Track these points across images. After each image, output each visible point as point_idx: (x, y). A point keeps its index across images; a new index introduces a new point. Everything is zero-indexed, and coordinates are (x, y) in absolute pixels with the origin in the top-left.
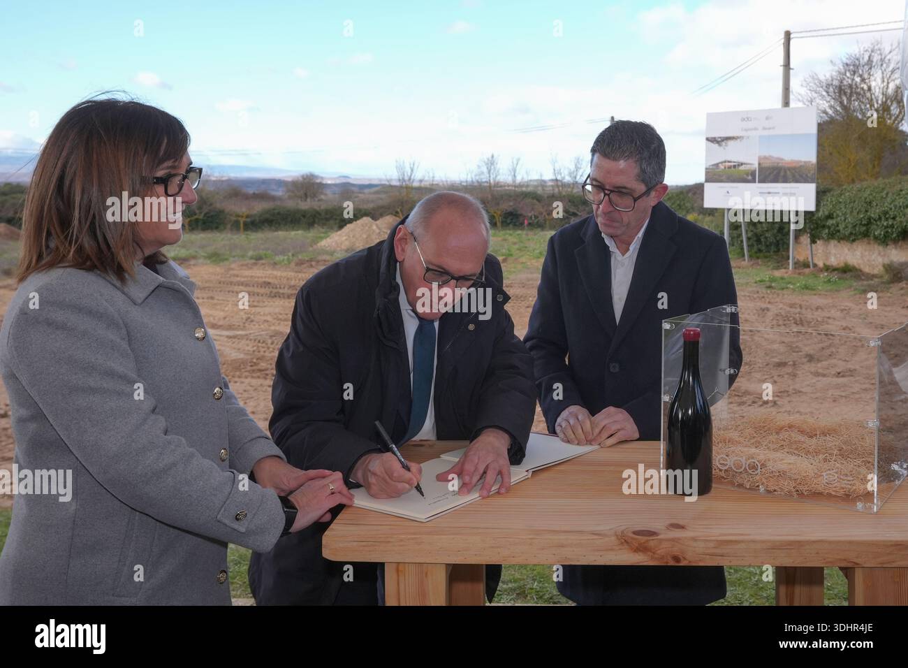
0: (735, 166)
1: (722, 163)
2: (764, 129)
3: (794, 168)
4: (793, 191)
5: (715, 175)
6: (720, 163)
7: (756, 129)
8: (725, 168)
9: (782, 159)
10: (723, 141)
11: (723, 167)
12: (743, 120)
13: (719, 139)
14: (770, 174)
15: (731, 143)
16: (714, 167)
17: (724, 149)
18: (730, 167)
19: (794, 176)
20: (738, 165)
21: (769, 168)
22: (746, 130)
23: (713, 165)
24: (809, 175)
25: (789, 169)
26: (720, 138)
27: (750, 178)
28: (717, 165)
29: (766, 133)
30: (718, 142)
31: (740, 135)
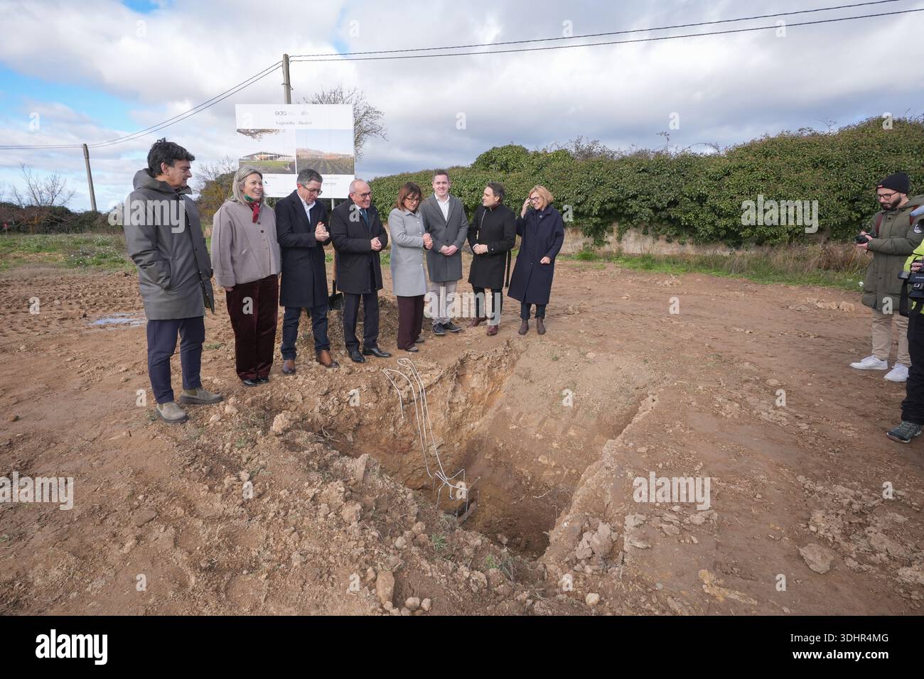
0: (271, 158)
1: (257, 154)
2: (301, 123)
3: (333, 161)
4: (334, 181)
6: (255, 154)
7: (291, 123)
8: (261, 159)
9: (322, 153)
10: (256, 133)
11: (258, 159)
12: (278, 113)
13: (253, 132)
15: (265, 135)
16: (248, 158)
17: (259, 141)
18: (267, 159)
19: (333, 168)
20: (276, 157)
21: (307, 160)
22: (282, 124)
23: (247, 156)
24: (348, 167)
25: (328, 161)
26: (253, 130)
27: (289, 169)
28: (252, 156)
29: (304, 127)
30: (251, 134)
31: (275, 128)
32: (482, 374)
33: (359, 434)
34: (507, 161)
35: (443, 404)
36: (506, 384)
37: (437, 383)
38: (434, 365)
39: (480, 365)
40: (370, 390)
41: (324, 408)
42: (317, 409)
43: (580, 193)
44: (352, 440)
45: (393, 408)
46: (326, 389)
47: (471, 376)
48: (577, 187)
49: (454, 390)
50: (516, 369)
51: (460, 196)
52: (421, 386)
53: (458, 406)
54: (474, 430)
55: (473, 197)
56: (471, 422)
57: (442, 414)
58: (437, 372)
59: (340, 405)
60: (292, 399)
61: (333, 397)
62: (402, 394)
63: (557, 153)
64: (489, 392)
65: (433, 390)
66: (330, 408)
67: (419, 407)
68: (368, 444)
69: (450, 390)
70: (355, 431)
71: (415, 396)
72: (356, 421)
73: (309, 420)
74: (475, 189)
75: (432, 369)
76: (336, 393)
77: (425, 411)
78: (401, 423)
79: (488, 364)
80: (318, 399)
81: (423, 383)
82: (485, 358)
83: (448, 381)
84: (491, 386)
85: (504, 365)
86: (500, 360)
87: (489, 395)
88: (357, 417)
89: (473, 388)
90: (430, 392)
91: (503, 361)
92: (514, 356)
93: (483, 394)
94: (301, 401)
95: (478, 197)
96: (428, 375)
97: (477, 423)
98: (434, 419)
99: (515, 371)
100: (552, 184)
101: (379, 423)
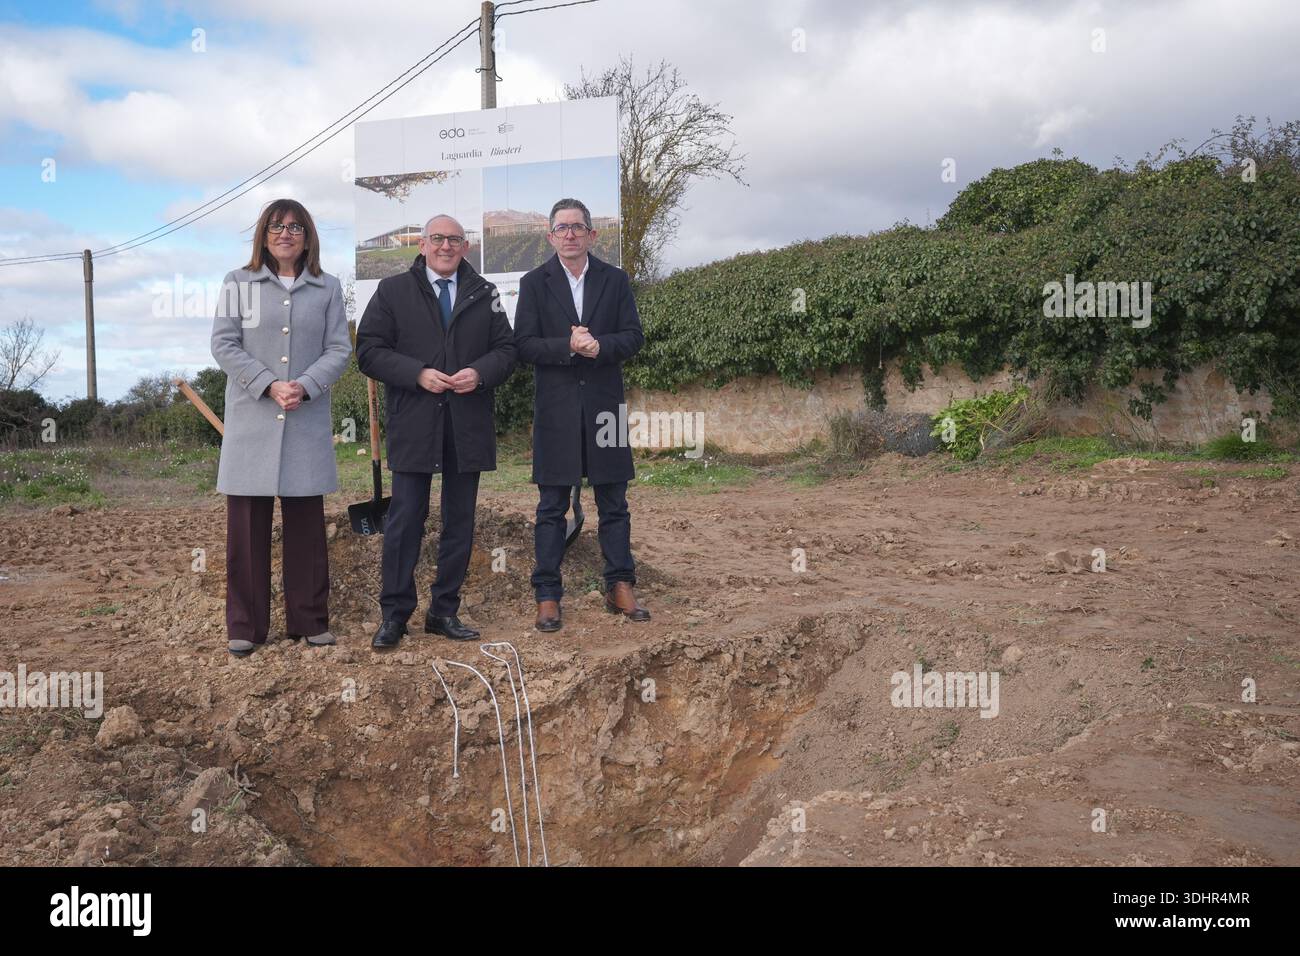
1: (396, 232)
2: (496, 152)
5: (380, 260)
6: (391, 234)
7: (474, 154)
8: (405, 244)
10: (397, 184)
11: (399, 243)
12: (445, 134)
13: (389, 181)
14: (512, 251)
15: (415, 188)
16: (377, 244)
17: (401, 201)
21: (510, 239)
22: (453, 157)
23: (372, 240)
24: (604, 248)
26: (389, 177)
28: (384, 239)
29: (501, 161)
30: (385, 188)
31: (436, 169)
32: (715, 697)
33: (335, 798)
34: (1029, 202)
35: (583, 759)
36: (791, 734)
37: (568, 703)
38: (566, 657)
39: (709, 674)
40: (378, 697)
41: (249, 721)
42: (233, 721)
43: (1205, 266)
44: (311, 808)
45: (434, 749)
46: (269, 684)
47: (681, 702)
48: (1196, 250)
49: (621, 727)
50: (822, 699)
51: (880, 299)
52: (522, 706)
53: (633, 775)
54: (688, 851)
55: (912, 299)
56: (677, 827)
57: (579, 786)
58: (568, 675)
59: (293, 721)
60: (191, 702)
61: (282, 703)
62: (464, 718)
63: (1175, 170)
64: (733, 752)
65: (559, 721)
66: (267, 724)
67: (513, 760)
68: (355, 829)
69: (605, 727)
70: (321, 789)
71: (501, 729)
72: (328, 763)
73: (210, 745)
74: (919, 280)
75: (560, 668)
76: (292, 696)
77: (529, 771)
78: (453, 790)
79: (735, 674)
80: (245, 704)
81: (530, 699)
82: (727, 658)
83: (602, 703)
84: (742, 734)
85: (785, 682)
86: (769, 666)
87: (736, 758)
88: (333, 755)
89: (687, 735)
90: (549, 725)
91: (782, 670)
92: (820, 661)
93: (718, 755)
94: (206, 704)
95: (928, 298)
96: (547, 683)
97: (697, 833)
98: (553, 797)
99: (821, 703)
100: (1126, 248)
101: (388, 778)
